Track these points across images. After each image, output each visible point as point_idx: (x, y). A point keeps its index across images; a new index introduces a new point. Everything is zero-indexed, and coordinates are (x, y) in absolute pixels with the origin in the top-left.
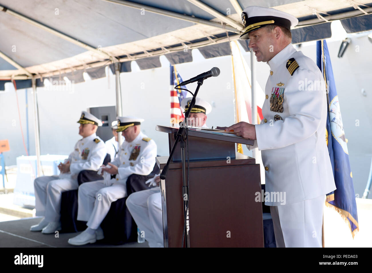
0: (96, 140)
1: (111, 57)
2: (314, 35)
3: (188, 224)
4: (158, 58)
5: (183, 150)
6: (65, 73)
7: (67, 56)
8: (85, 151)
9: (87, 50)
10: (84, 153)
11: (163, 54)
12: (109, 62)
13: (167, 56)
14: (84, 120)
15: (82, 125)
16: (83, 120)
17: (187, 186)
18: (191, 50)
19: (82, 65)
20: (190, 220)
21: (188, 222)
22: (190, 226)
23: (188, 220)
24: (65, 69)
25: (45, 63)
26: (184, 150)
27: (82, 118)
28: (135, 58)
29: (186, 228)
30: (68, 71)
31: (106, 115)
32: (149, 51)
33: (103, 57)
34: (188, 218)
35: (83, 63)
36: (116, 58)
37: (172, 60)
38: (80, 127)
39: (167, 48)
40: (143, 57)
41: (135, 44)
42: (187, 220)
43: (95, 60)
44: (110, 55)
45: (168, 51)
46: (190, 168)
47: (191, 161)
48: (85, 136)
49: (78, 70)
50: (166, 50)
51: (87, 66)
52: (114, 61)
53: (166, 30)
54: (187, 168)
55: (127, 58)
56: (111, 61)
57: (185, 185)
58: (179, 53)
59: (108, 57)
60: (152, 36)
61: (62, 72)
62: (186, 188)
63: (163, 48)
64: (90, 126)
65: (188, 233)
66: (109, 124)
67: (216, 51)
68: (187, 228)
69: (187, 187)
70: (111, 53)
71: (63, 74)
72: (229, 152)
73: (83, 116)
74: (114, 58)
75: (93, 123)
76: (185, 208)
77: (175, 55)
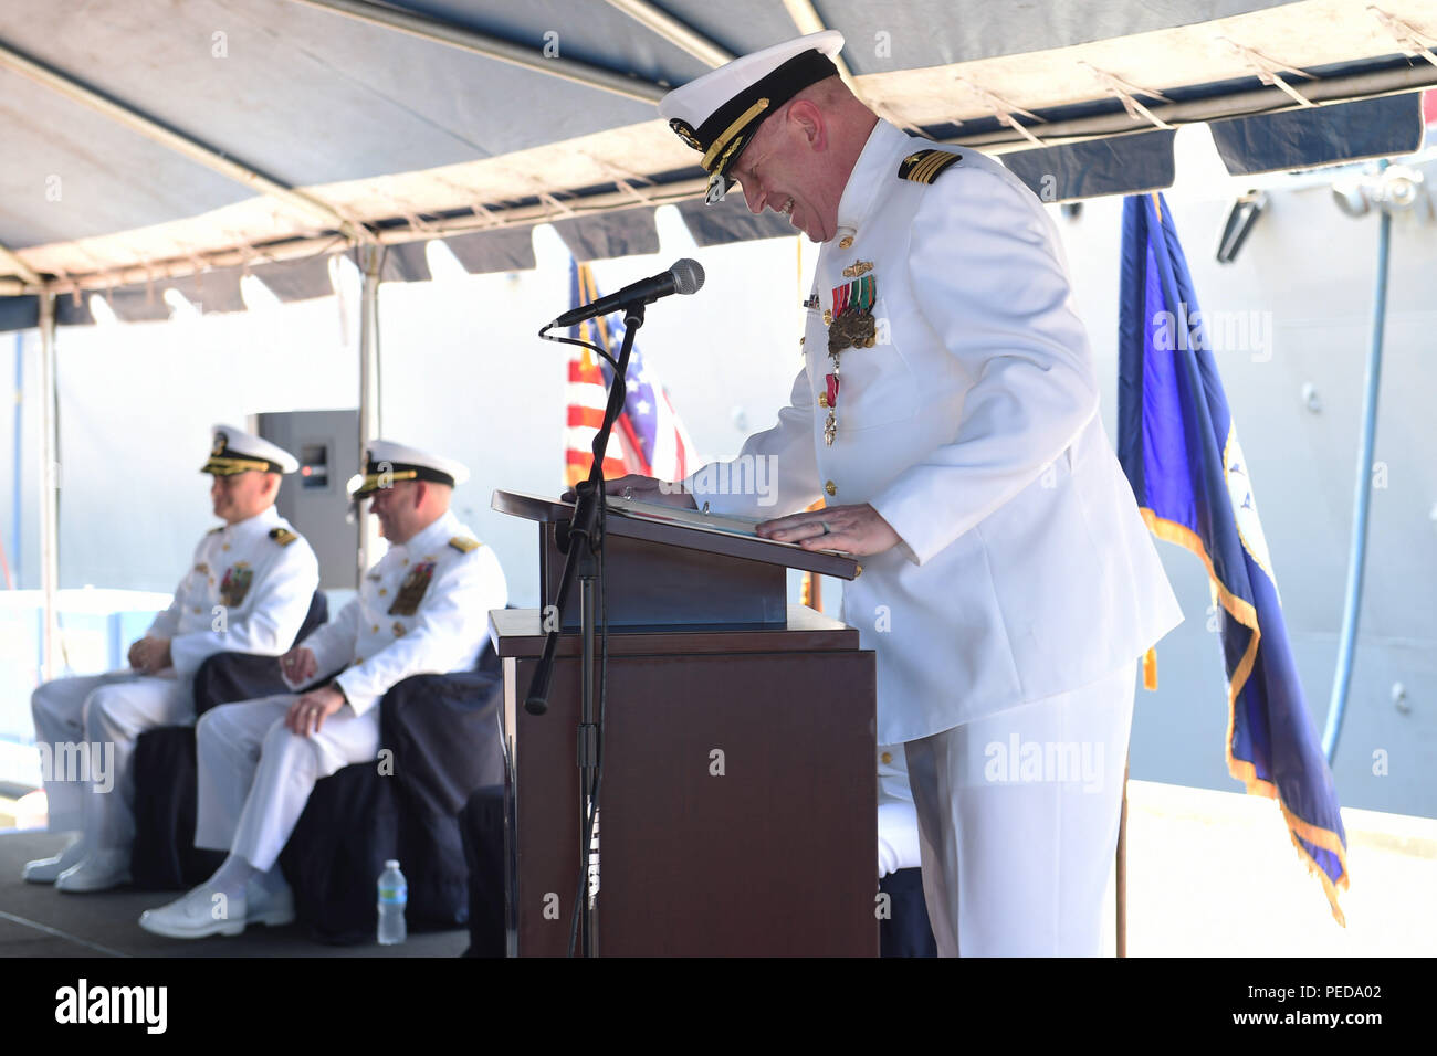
0: (281, 533)
1: (346, 222)
2: (1111, 175)
3: (594, 869)
4: (527, 233)
5: (586, 585)
6: (169, 277)
7: (179, 212)
8: (234, 575)
9: (257, 193)
10: (233, 583)
11: (545, 219)
12: (337, 241)
13: (563, 228)
14: (227, 462)
15: (220, 479)
16: (225, 461)
17: (596, 725)
18: (652, 209)
19: (234, 251)
20: (602, 851)
21: (594, 859)
22: (601, 875)
23: (596, 851)
24: (170, 262)
25: (91, 235)
26: (591, 587)
27: (219, 452)
28: (440, 230)
29: (587, 885)
30: (180, 271)
31: (319, 442)
32: (493, 208)
33: (316, 220)
34: (595, 844)
35: (239, 241)
36: (368, 226)
37: (580, 245)
38: (214, 490)
39: (560, 197)
40: (467, 228)
41: (439, 179)
42: (592, 852)
43: (285, 230)
44: (345, 215)
45: (566, 211)
46: (609, 656)
47: (613, 629)
48: (235, 520)
49: (222, 267)
50: (558, 205)
51: (253, 252)
52: (357, 240)
53: (556, 130)
54: (598, 656)
55: (410, 230)
56: (346, 238)
57: (590, 719)
58: (606, 217)
59: (335, 224)
60: (506, 151)
61: (158, 273)
62: (592, 729)
63: (545, 197)
64: (252, 479)
65: (592, 903)
66: (331, 480)
67: (745, 218)
68: (591, 884)
69: (598, 726)
70: (348, 208)
71: (161, 280)
72: (764, 601)
73: (221, 444)
74: (360, 229)
75: (265, 466)
76: (587, 805)
77: (592, 224)
